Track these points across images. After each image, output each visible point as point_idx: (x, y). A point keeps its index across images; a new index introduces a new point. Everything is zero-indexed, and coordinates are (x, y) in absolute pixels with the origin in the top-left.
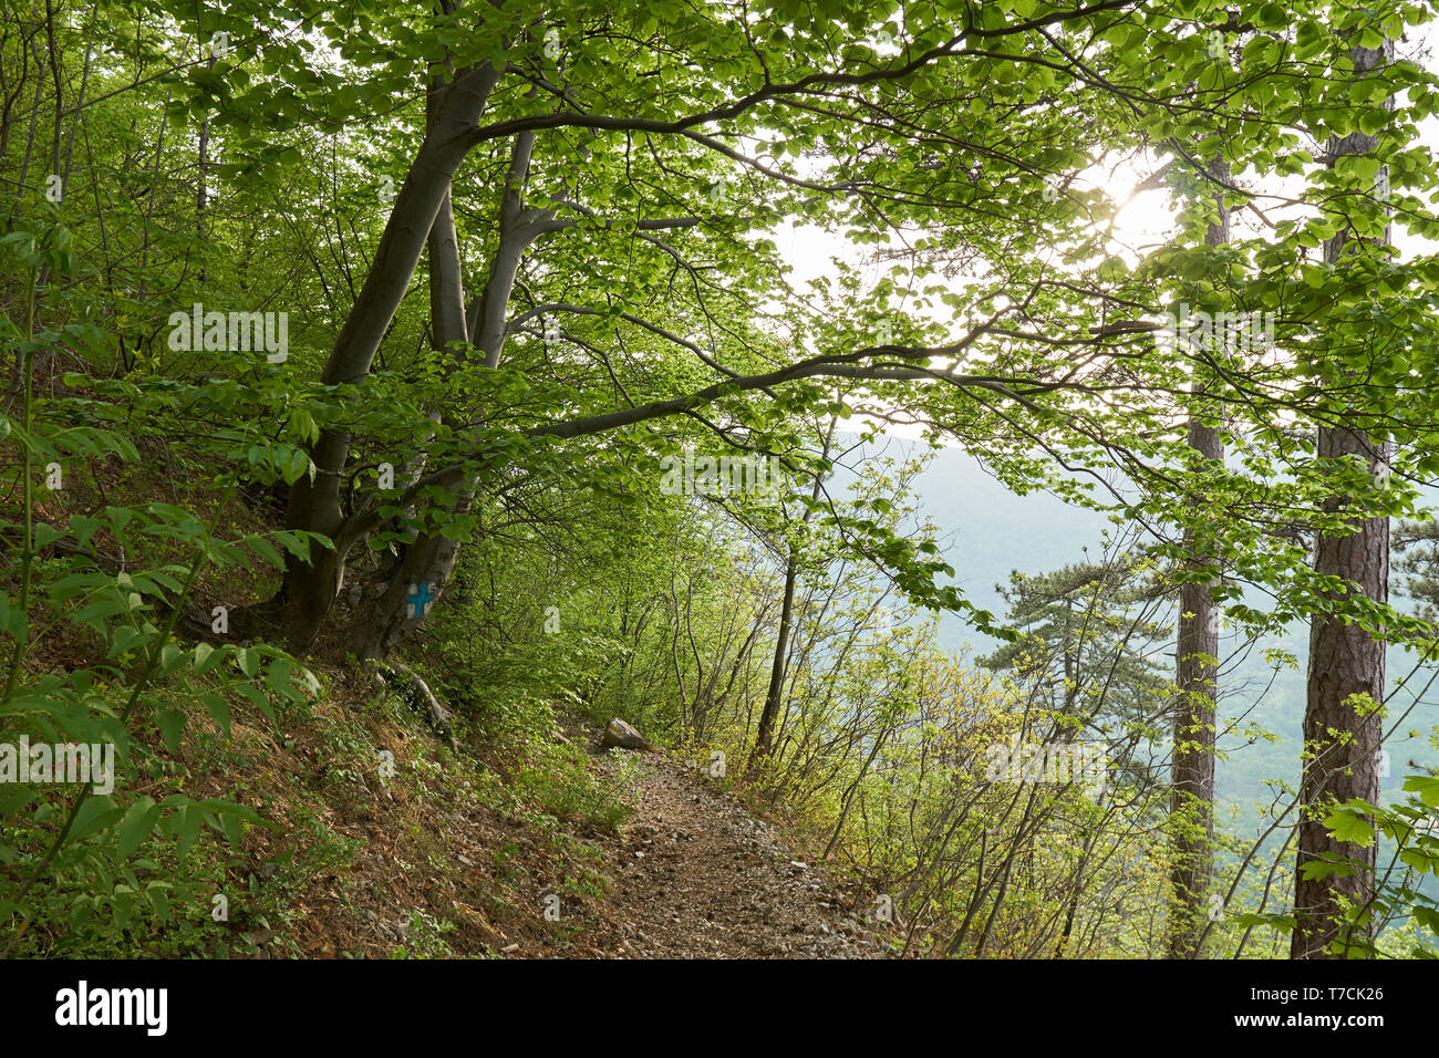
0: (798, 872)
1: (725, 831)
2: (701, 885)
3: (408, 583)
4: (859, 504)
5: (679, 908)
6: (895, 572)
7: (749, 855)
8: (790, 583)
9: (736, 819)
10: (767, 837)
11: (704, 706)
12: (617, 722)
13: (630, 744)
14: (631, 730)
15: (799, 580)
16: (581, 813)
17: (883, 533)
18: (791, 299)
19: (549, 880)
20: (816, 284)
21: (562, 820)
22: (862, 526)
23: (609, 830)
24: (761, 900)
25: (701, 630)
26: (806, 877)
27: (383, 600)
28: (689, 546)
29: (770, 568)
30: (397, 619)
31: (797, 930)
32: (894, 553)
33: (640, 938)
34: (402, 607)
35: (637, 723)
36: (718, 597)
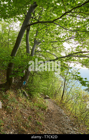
0: (67, 118)
1: (58, 110)
2: (55, 119)
3: (23, 81)
4: (76, 73)
5: (52, 123)
6: (80, 82)
7: (61, 114)
8: (65, 82)
9: (59, 109)
10: (63, 112)
11: (56, 94)
12: (47, 96)
13: (48, 98)
14: (48, 96)
15: (66, 81)
16: (42, 107)
17: (79, 77)
18: (66, 51)
19: (36, 119)
20: (68, 49)
21: (40, 108)
22: (76, 76)
23: (45, 110)
24: (63, 122)
25: (55, 86)
26: (68, 119)
27: (21, 83)
28: (54, 77)
29: (63, 80)
30: (22, 85)
31: (68, 129)
32: (81, 79)
33: (47, 129)
34: (22, 84)
35: (49, 96)
36: (57, 83)
